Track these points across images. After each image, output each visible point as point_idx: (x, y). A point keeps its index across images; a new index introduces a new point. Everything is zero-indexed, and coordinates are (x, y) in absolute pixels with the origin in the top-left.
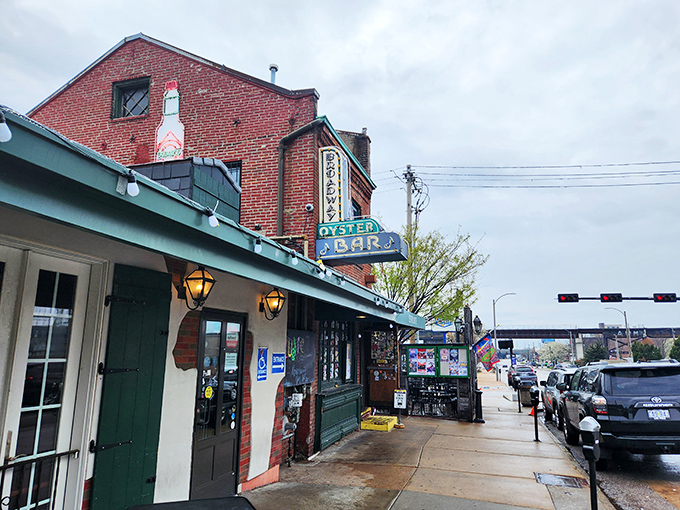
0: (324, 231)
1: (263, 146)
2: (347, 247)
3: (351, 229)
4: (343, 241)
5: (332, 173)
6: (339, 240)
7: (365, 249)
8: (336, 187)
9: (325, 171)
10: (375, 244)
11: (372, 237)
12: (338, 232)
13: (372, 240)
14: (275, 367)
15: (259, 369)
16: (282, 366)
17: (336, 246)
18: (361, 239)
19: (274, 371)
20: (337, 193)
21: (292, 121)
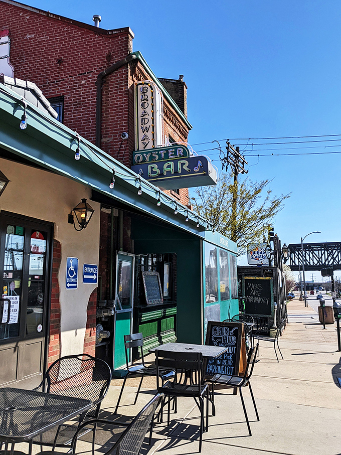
0: (139, 158)
1: (83, 82)
2: (158, 171)
3: (163, 155)
4: (156, 166)
5: (146, 105)
6: (152, 165)
7: (176, 173)
8: (150, 117)
9: (140, 103)
10: (185, 167)
11: (182, 161)
12: (152, 158)
13: (183, 164)
14: (86, 277)
15: (68, 277)
16: (94, 277)
17: (149, 171)
18: (172, 164)
19: (86, 280)
20: (150, 123)
21: (109, 57)
